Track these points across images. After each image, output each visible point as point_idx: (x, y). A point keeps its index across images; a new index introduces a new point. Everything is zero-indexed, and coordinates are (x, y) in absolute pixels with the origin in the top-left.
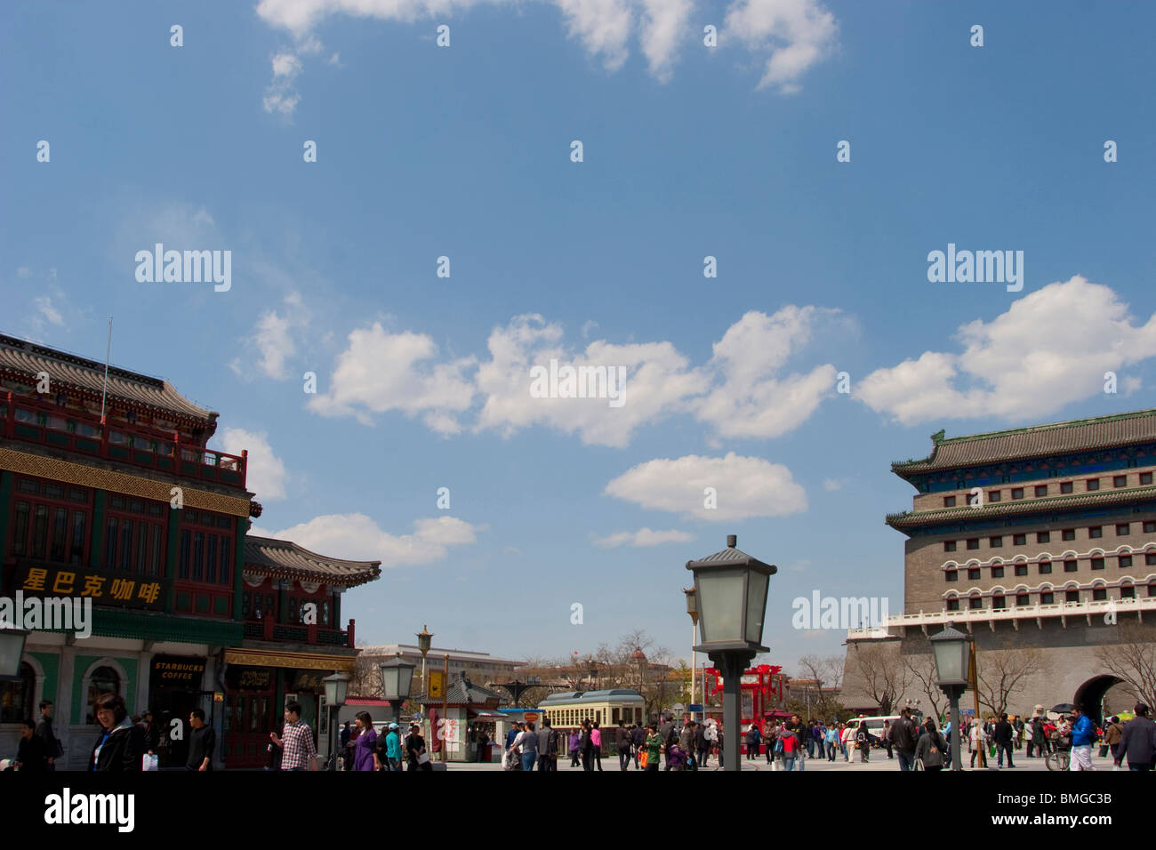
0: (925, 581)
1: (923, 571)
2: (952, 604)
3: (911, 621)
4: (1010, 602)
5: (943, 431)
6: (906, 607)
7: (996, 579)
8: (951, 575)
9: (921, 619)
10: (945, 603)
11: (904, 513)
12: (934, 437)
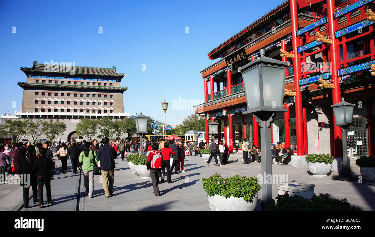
0: (29, 103)
1: (28, 100)
2: (36, 110)
3: (24, 114)
4: (53, 111)
5: (36, 61)
6: (22, 110)
7: (49, 104)
8: (37, 102)
9: (27, 113)
10: (34, 109)
11: (24, 82)
12: (34, 62)
